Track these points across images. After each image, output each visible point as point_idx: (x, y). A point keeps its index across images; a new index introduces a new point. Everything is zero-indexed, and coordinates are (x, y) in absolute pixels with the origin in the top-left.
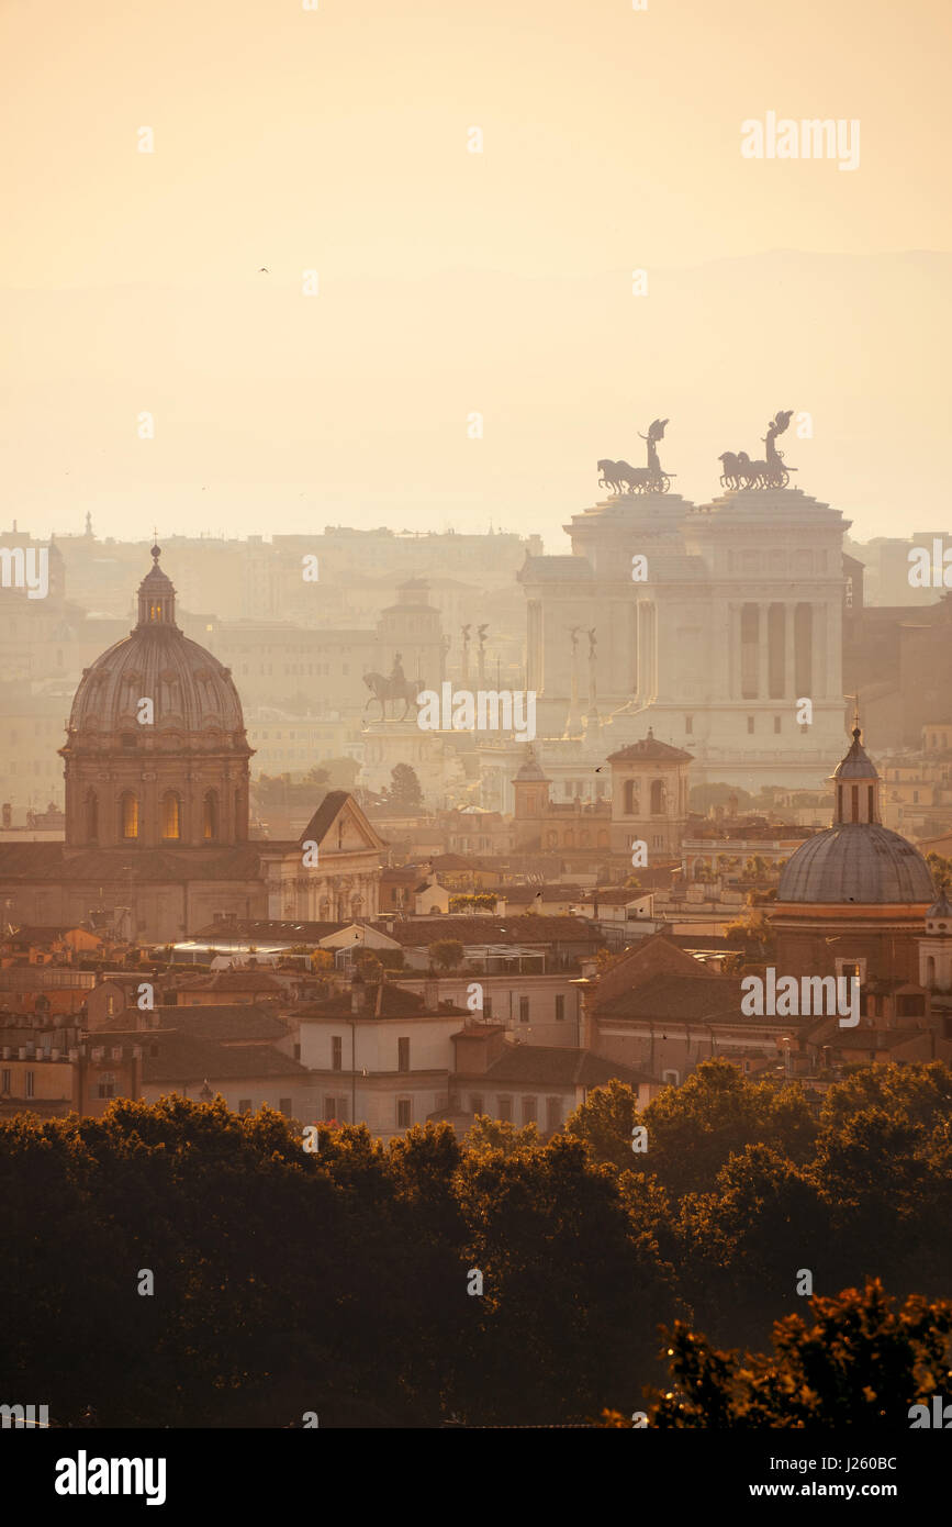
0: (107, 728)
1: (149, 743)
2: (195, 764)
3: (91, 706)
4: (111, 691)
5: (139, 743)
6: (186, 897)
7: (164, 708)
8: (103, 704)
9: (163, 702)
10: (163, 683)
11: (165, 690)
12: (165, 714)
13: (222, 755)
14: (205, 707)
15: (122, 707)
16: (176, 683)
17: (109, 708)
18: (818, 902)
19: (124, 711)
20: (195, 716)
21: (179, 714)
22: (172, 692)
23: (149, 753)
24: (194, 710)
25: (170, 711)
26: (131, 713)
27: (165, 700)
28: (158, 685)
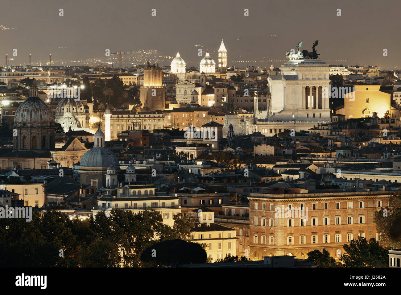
0: (20, 121)
1: (29, 125)
2: (40, 130)
3: (17, 116)
4: (21, 112)
5: (27, 125)
6: (35, 162)
7: (33, 117)
10: (33, 111)
11: (33, 112)
12: (33, 118)
13: (47, 128)
14: (43, 116)
15: (23, 116)
16: (36, 111)
17: (20, 117)
18: (87, 166)
20: (40, 118)
21: (36, 118)
22: (35, 113)
23: (29, 127)
24: (40, 117)
25: (34, 117)
26: (25, 118)
27: (33, 114)
28: (32, 111)
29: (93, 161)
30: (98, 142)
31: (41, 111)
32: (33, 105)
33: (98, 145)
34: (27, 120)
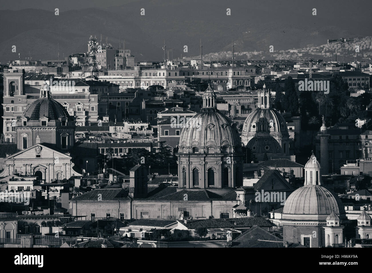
0: (188, 145)
1: (202, 151)
2: (219, 158)
3: (184, 137)
4: (190, 132)
5: (199, 150)
6: (212, 207)
8: (187, 137)
9: (208, 136)
10: (208, 129)
11: (209, 131)
12: (208, 140)
14: (223, 137)
15: (194, 138)
16: (213, 129)
17: (189, 138)
18: (295, 214)
19: (194, 139)
20: (219, 141)
21: (213, 140)
22: (211, 132)
23: (202, 154)
24: (219, 139)
25: (210, 139)
26: (196, 140)
27: (209, 135)
28: (206, 130)
29: (304, 207)
30: (311, 178)
31: (222, 129)
32: (209, 121)
33: (311, 182)
34: (200, 143)
